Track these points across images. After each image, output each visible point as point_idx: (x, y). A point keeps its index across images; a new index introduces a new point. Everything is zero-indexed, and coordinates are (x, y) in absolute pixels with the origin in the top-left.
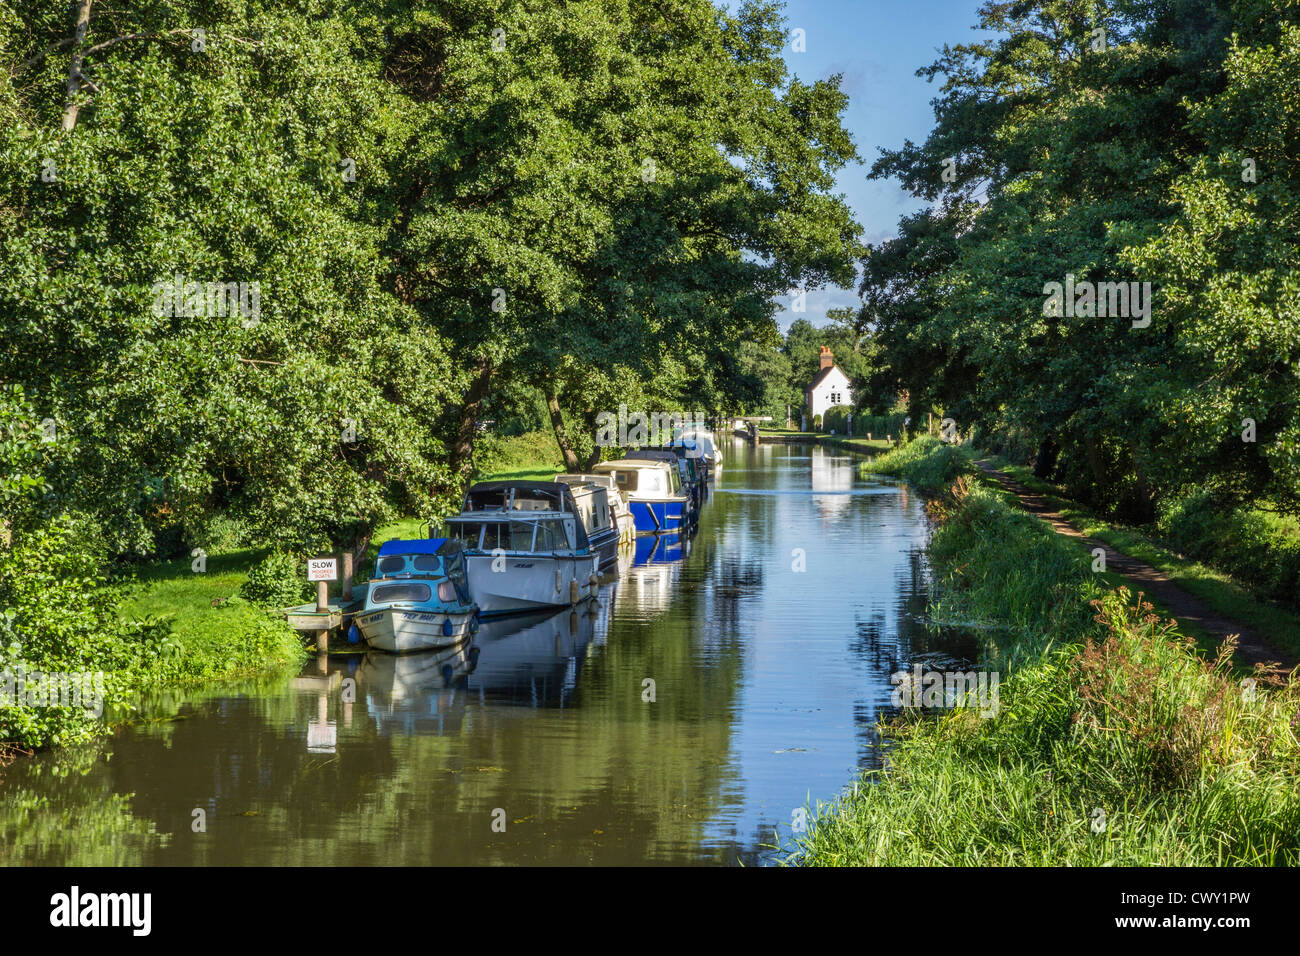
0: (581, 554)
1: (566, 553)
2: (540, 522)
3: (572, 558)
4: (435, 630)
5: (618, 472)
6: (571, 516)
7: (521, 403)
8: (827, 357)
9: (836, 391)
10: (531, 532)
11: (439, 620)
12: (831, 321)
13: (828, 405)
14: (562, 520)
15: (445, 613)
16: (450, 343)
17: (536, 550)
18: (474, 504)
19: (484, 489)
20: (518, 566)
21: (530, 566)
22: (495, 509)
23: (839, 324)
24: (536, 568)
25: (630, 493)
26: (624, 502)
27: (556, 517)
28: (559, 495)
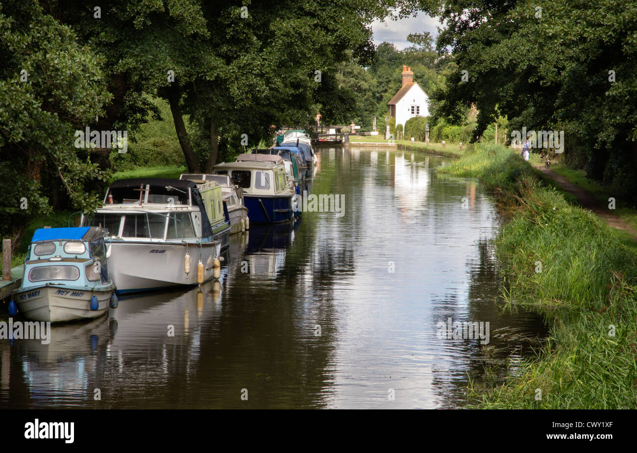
0: (206, 241)
1: (193, 241)
2: (172, 214)
3: (197, 245)
4: (82, 305)
5: (233, 172)
6: (197, 209)
7: (149, 111)
8: (408, 75)
9: (415, 104)
10: (163, 223)
11: (87, 297)
12: (411, 45)
13: (409, 116)
14: (190, 213)
15: (92, 291)
16: (103, 58)
17: (168, 238)
18: (114, 198)
19: (123, 186)
20: (153, 251)
21: (163, 251)
22: (133, 202)
23: (418, 47)
24: (168, 254)
25: (245, 190)
26: (239, 197)
27: (185, 210)
28: (187, 191)
